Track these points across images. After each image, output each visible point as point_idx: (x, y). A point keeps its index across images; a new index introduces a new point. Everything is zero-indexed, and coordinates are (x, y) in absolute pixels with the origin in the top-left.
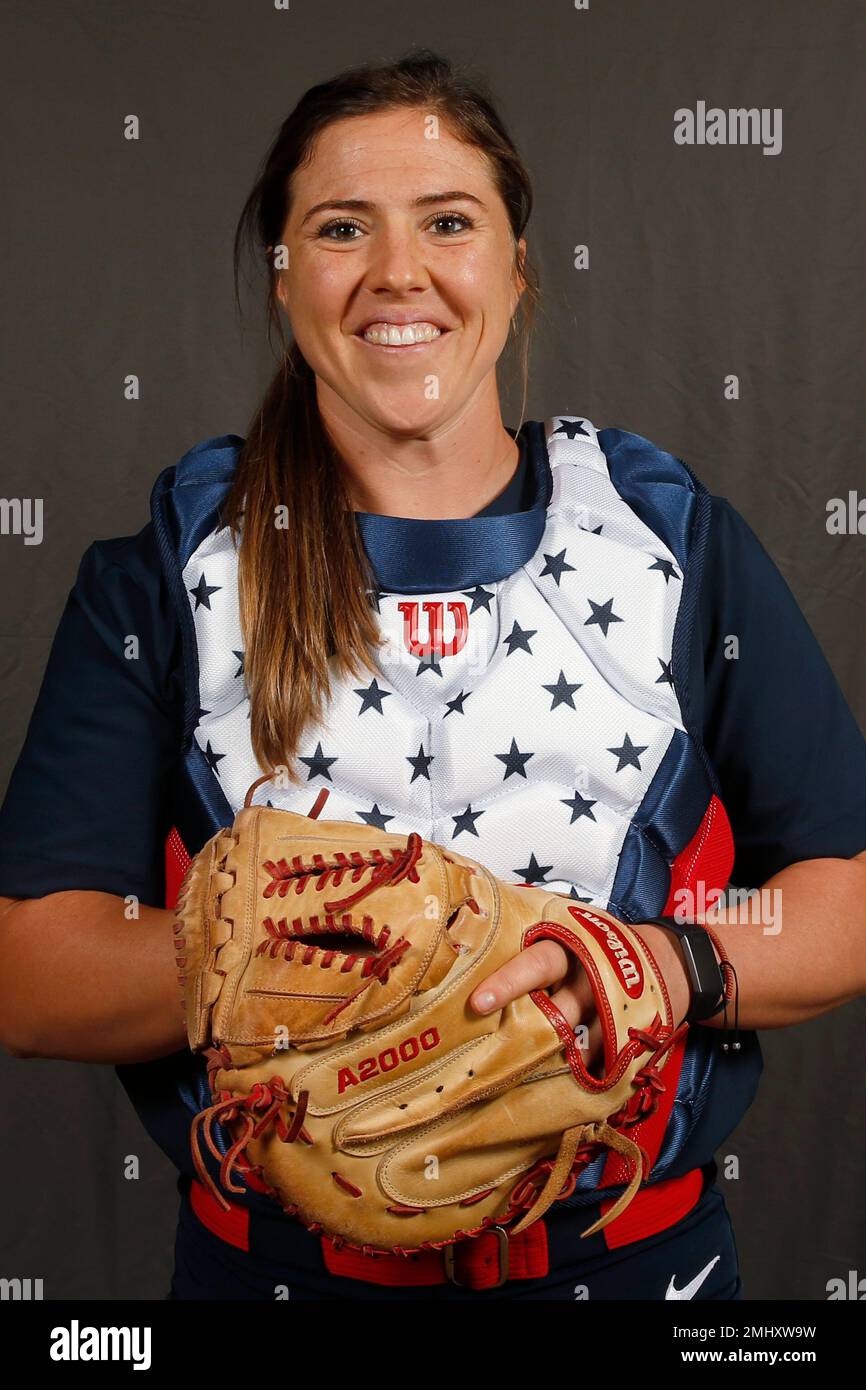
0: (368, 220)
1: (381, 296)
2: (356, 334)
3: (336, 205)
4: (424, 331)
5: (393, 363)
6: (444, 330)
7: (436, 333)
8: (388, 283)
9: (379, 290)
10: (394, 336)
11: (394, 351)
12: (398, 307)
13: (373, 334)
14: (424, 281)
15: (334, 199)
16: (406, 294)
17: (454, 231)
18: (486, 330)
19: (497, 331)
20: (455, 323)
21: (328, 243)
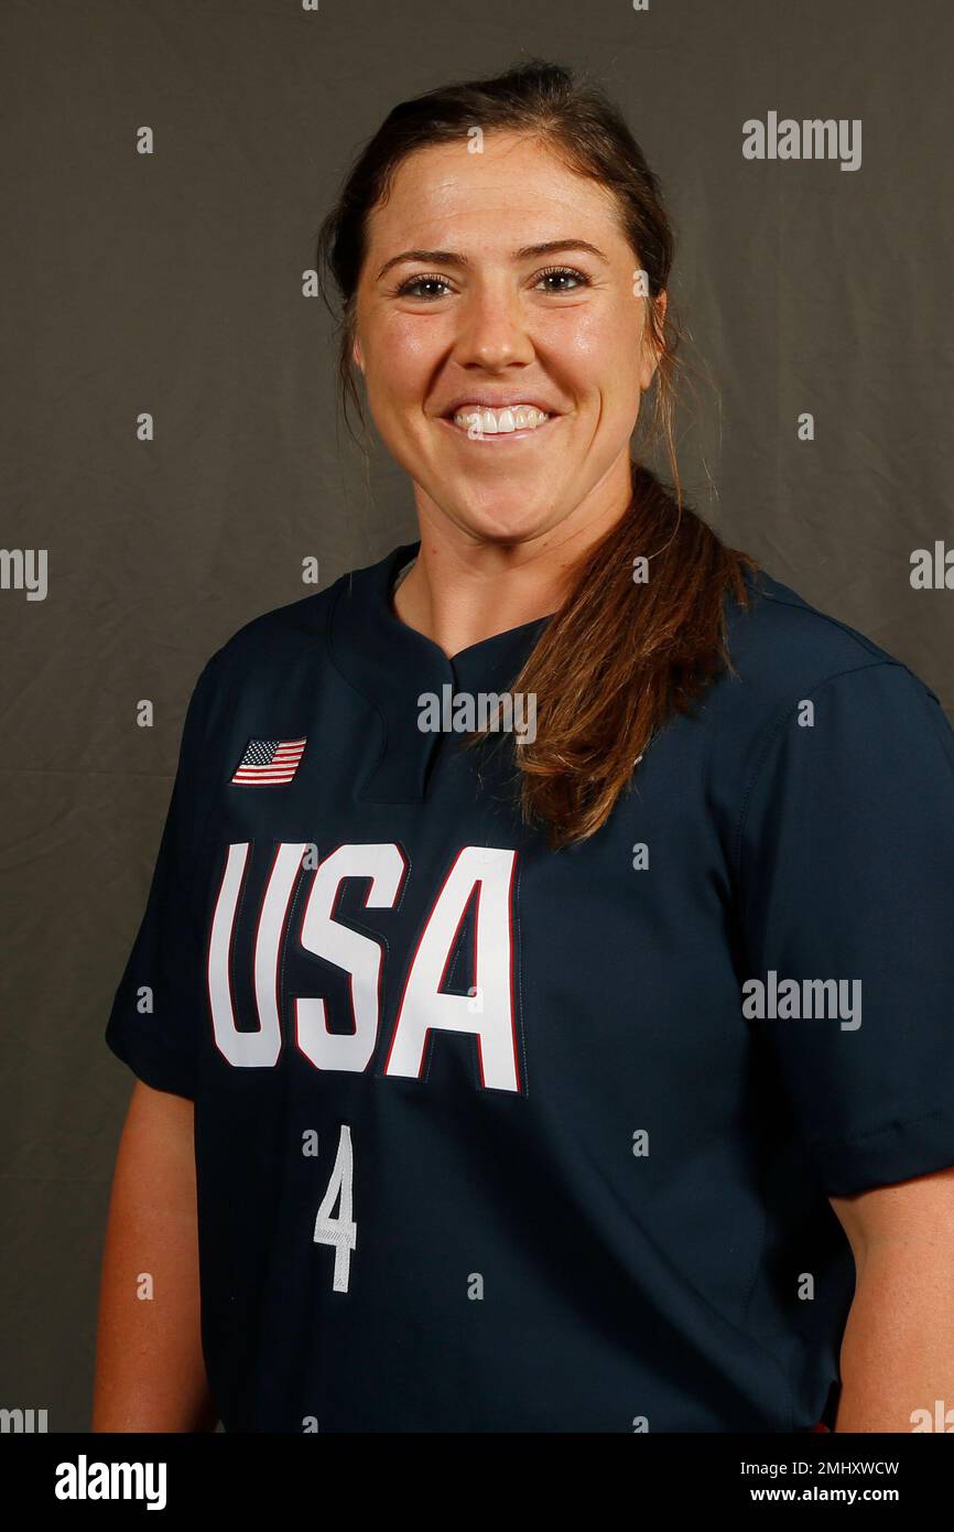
0: (461, 278)
1: (472, 372)
2: (443, 418)
4: (526, 415)
5: (487, 454)
6: (551, 414)
7: (542, 418)
8: (481, 358)
9: (471, 366)
10: (488, 421)
12: (496, 386)
13: (464, 418)
15: (417, 248)
16: (502, 370)
17: (567, 289)
18: (606, 414)
19: (621, 414)
20: (566, 405)
21: (409, 303)
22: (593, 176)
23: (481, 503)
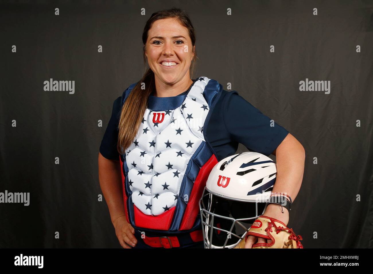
0: (163, 41)
1: (164, 56)
2: (160, 63)
3: (157, 38)
4: (173, 63)
5: (167, 70)
6: (177, 64)
7: (175, 64)
8: (166, 54)
9: (165, 55)
10: (167, 64)
11: (167, 67)
12: (168, 58)
13: (163, 64)
14: (173, 53)
15: (156, 36)
16: (169, 56)
17: (180, 44)
18: (186, 64)
19: (188, 63)
20: (180, 62)
21: (154, 45)
22: (184, 26)
23: (166, 77)
